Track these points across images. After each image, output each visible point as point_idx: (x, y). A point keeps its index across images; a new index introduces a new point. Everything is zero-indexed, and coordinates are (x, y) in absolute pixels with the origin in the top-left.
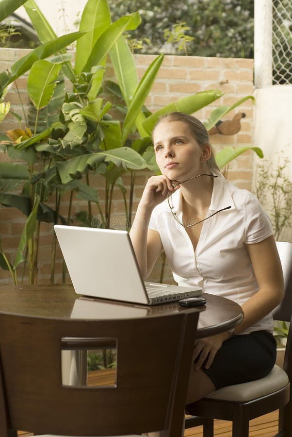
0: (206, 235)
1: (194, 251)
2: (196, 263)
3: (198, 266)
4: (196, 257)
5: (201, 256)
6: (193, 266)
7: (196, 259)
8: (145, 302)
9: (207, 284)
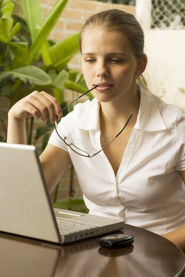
0: (129, 158)
1: (115, 176)
2: (118, 191)
3: (120, 195)
4: (117, 184)
5: (124, 184)
6: (114, 195)
7: (117, 187)
8: (55, 240)
9: (129, 214)
